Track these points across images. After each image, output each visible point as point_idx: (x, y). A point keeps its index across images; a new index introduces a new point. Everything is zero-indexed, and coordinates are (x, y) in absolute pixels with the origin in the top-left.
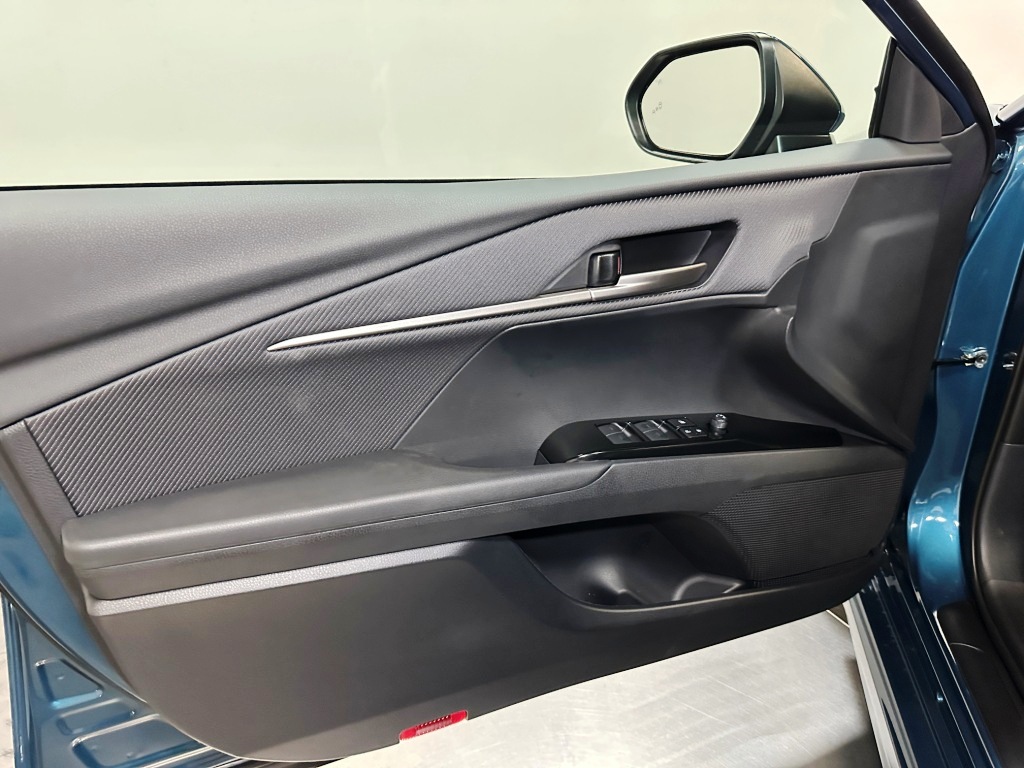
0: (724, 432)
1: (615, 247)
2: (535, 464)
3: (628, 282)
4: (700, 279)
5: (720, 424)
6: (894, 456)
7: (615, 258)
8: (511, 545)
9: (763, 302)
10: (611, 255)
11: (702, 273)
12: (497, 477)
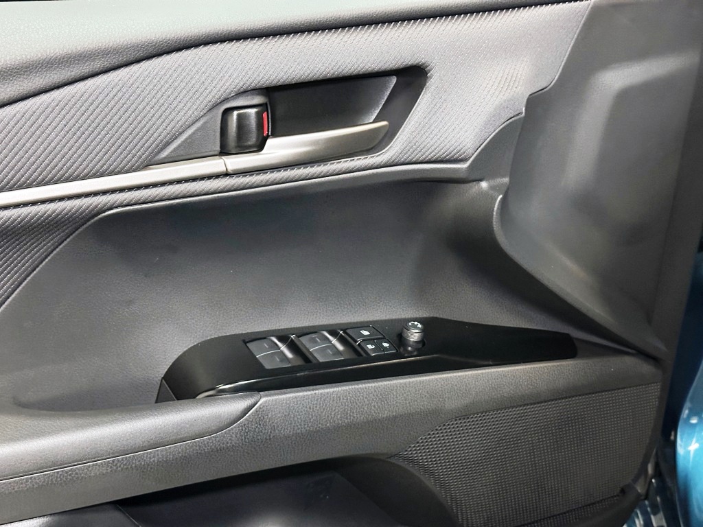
0: (420, 346)
1: (258, 100)
2: (157, 402)
3: (280, 148)
4: (380, 142)
5: (414, 335)
6: (646, 368)
7: (259, 115)
8: (117, 516)
9: (462, 176)
10: (253, 111)
11: (380, 137)
12: (83, 427)
